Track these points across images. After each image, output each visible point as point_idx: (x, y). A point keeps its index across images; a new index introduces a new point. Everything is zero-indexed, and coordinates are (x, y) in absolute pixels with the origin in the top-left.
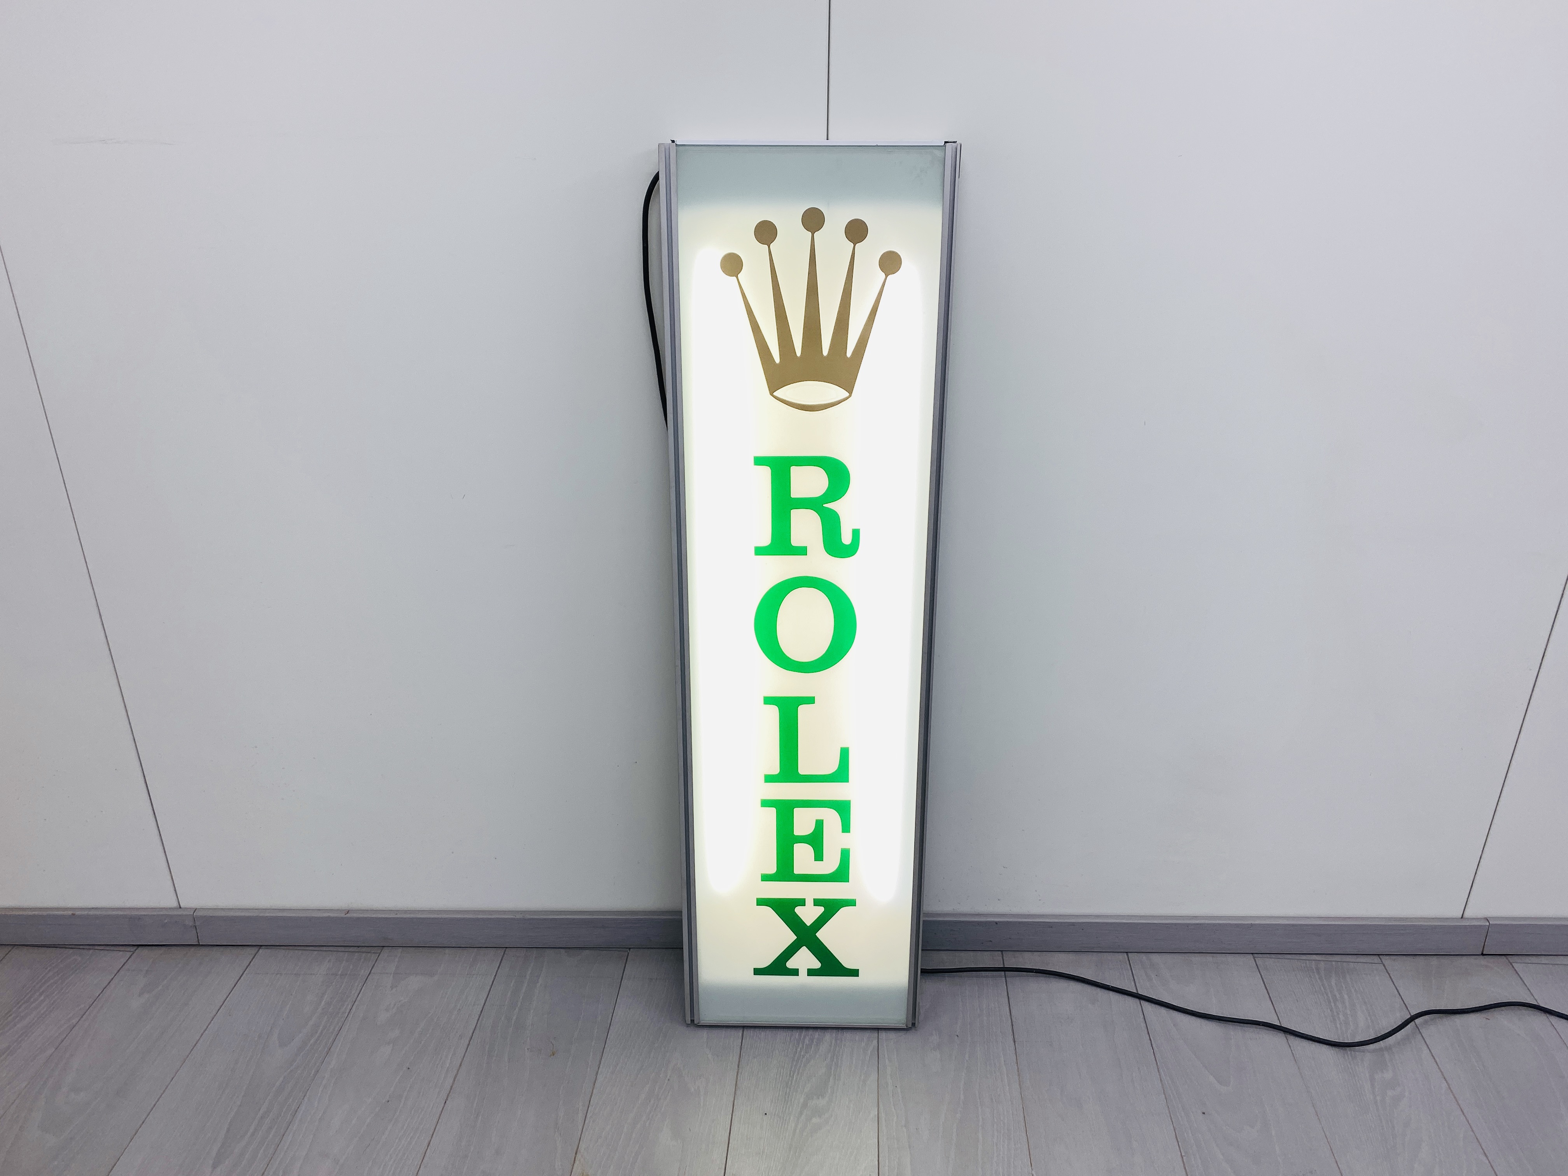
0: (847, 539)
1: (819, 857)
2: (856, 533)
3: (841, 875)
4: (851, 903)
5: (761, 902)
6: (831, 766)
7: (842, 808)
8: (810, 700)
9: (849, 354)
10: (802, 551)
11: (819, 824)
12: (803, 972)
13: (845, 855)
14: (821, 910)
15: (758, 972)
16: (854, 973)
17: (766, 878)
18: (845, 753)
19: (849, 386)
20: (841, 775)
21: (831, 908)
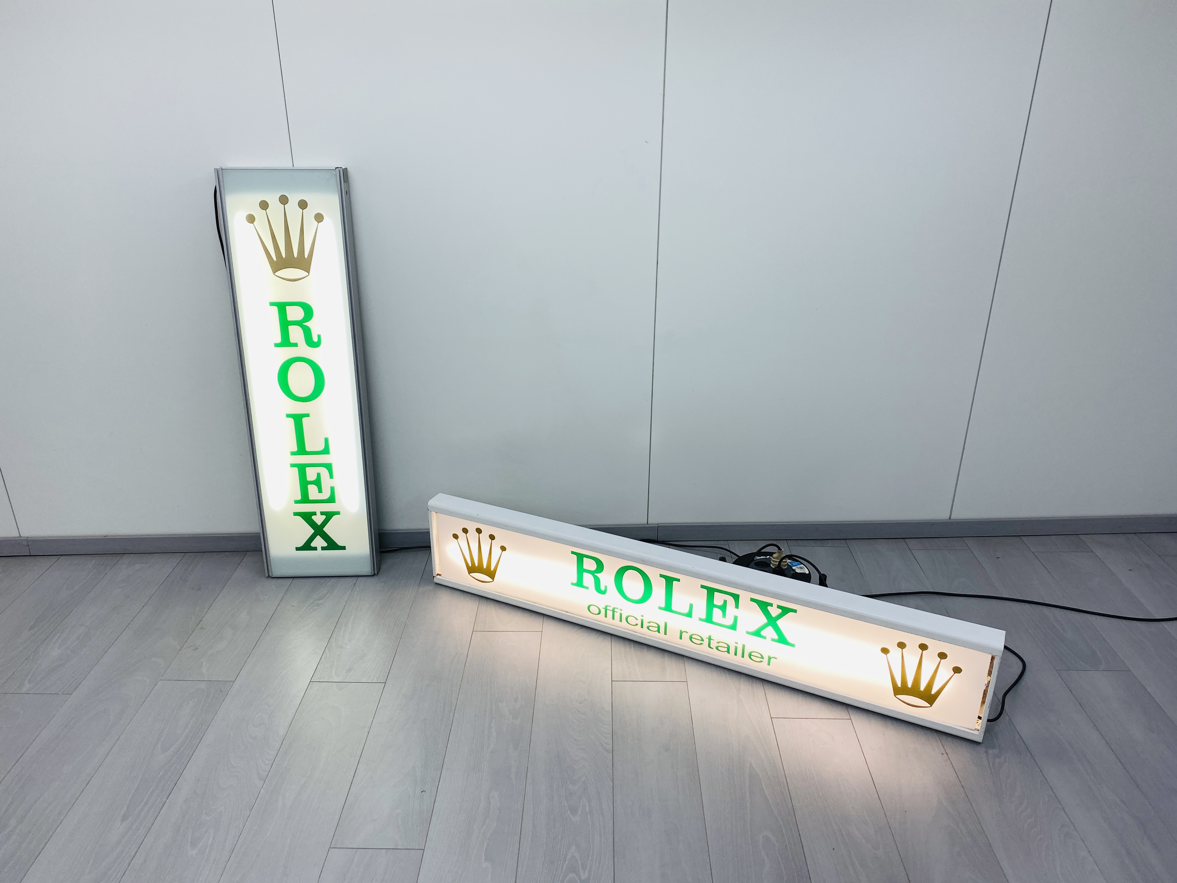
0: (315, 339)
1: (320, 491)
2: (319, 336)
3: (331, 500)
4: (338, 513)
5: (296, 514)
6: (321, 447)
7: (329, 467)
8: (308, 415)
9: (306, 256)
10: (296, 345)
11: (319, 475)
12: (319, 549)
13: (332, 489)
14: (324, 517)
15: (298, 549)
16: (344, 548)
17: (297, 502)
18: (326, 440)
19: (308, 270)
20: (326, 451)
21: (329, 516)
